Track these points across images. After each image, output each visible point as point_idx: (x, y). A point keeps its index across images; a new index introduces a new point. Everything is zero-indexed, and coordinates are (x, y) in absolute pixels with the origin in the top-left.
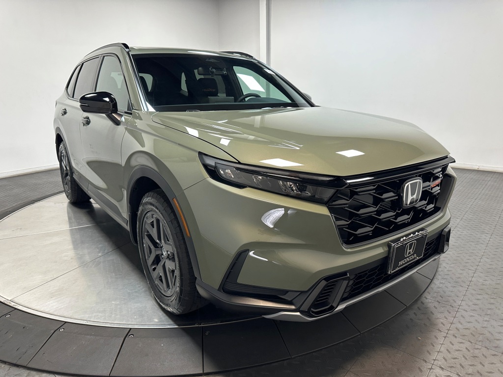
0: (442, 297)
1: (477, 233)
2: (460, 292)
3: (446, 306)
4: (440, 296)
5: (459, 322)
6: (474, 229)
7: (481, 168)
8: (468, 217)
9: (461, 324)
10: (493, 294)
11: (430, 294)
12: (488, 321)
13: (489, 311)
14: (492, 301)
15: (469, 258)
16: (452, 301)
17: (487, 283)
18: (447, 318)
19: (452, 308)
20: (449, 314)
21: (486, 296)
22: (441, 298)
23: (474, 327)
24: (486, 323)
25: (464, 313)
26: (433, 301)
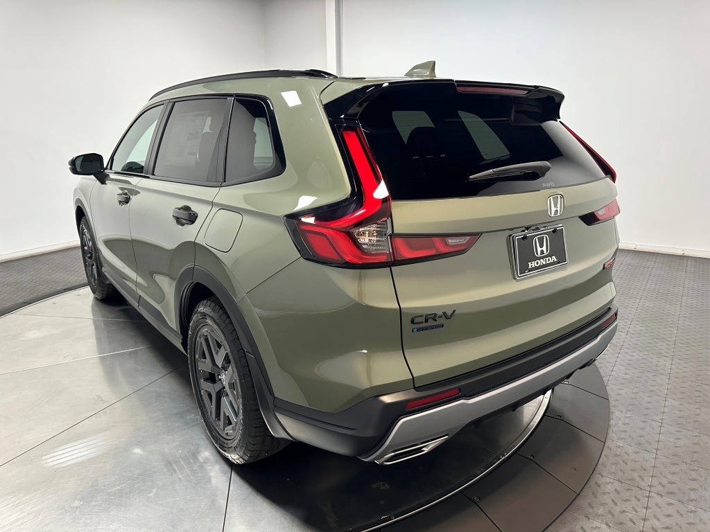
0: (624, 473)
1: (652, 356)
2: (647, 461)
3: (633, 488)
4: (621, 470)
5: (655, 516)
6: (648, 349)
7: (640, 248)
8: (635, 329)
9: (658, 520)
10: (692, 463)
11: (605, 467)
12: (695, 512)
13: (692, 492)
14: (694, 475)
15: (649, 399)
16: (638, 479)
17: (681, 442)
18: (636, 511)
19: (640, 492)
20: (638, 503)
21: (684, 467)
22: (621, 473)
23: (677, 524)
24: (692, 515)
25: (658, 500)
26: (612, 481)
